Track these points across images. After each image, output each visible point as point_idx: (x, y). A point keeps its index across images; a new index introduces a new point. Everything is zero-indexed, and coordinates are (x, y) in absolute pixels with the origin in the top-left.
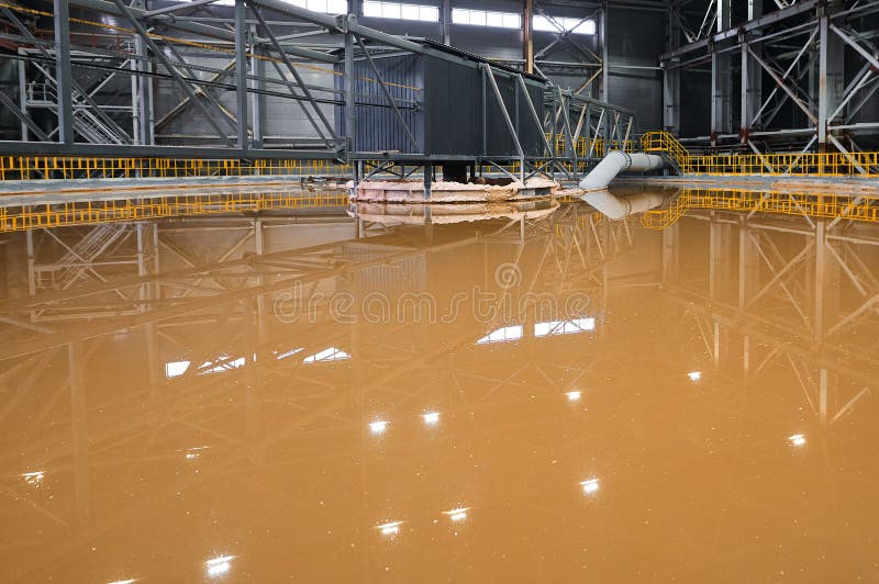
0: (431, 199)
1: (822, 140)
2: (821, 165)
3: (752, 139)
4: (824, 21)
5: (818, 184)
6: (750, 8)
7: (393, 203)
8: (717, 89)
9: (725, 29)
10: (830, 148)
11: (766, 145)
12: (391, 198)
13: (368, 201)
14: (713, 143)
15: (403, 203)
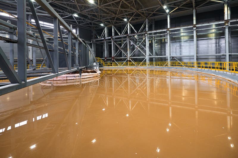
0: (81, 78)
1: (128, 59)
2: (129, 64)
3: (115, 59)
4: (128, 39)
5: (129, 67)
6: (113, 34)
7: (69, 80)
8: (106, 48)
9: (107, 37)
10: (130, 61)
11: (117, 60)
12: (68, 78)
13: (59, 80)
14: (106, 60)
15: (73, 79)
